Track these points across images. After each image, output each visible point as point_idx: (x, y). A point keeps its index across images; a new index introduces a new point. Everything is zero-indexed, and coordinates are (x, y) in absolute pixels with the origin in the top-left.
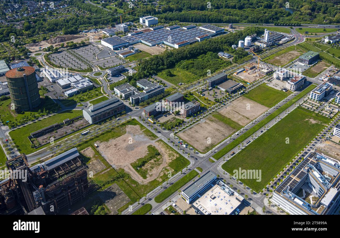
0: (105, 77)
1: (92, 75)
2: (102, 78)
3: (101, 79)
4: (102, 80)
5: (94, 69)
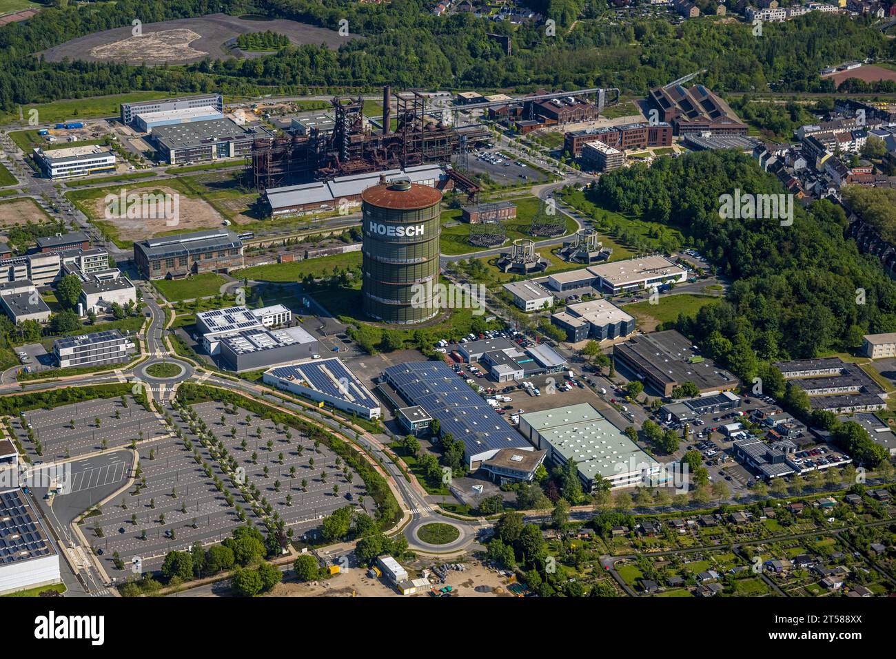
0: (144, 354)
1: (188, 373)
2: (156, 356)
3: (159, 354)
4: (158, 350)
5: (172, 397)
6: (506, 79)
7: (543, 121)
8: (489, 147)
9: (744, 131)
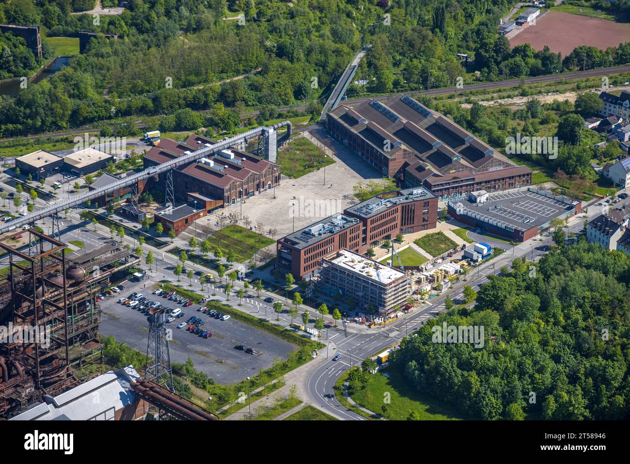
6: (75, 113)
7: (201, 205)
8: (137, 279)
9: (527, 179)
